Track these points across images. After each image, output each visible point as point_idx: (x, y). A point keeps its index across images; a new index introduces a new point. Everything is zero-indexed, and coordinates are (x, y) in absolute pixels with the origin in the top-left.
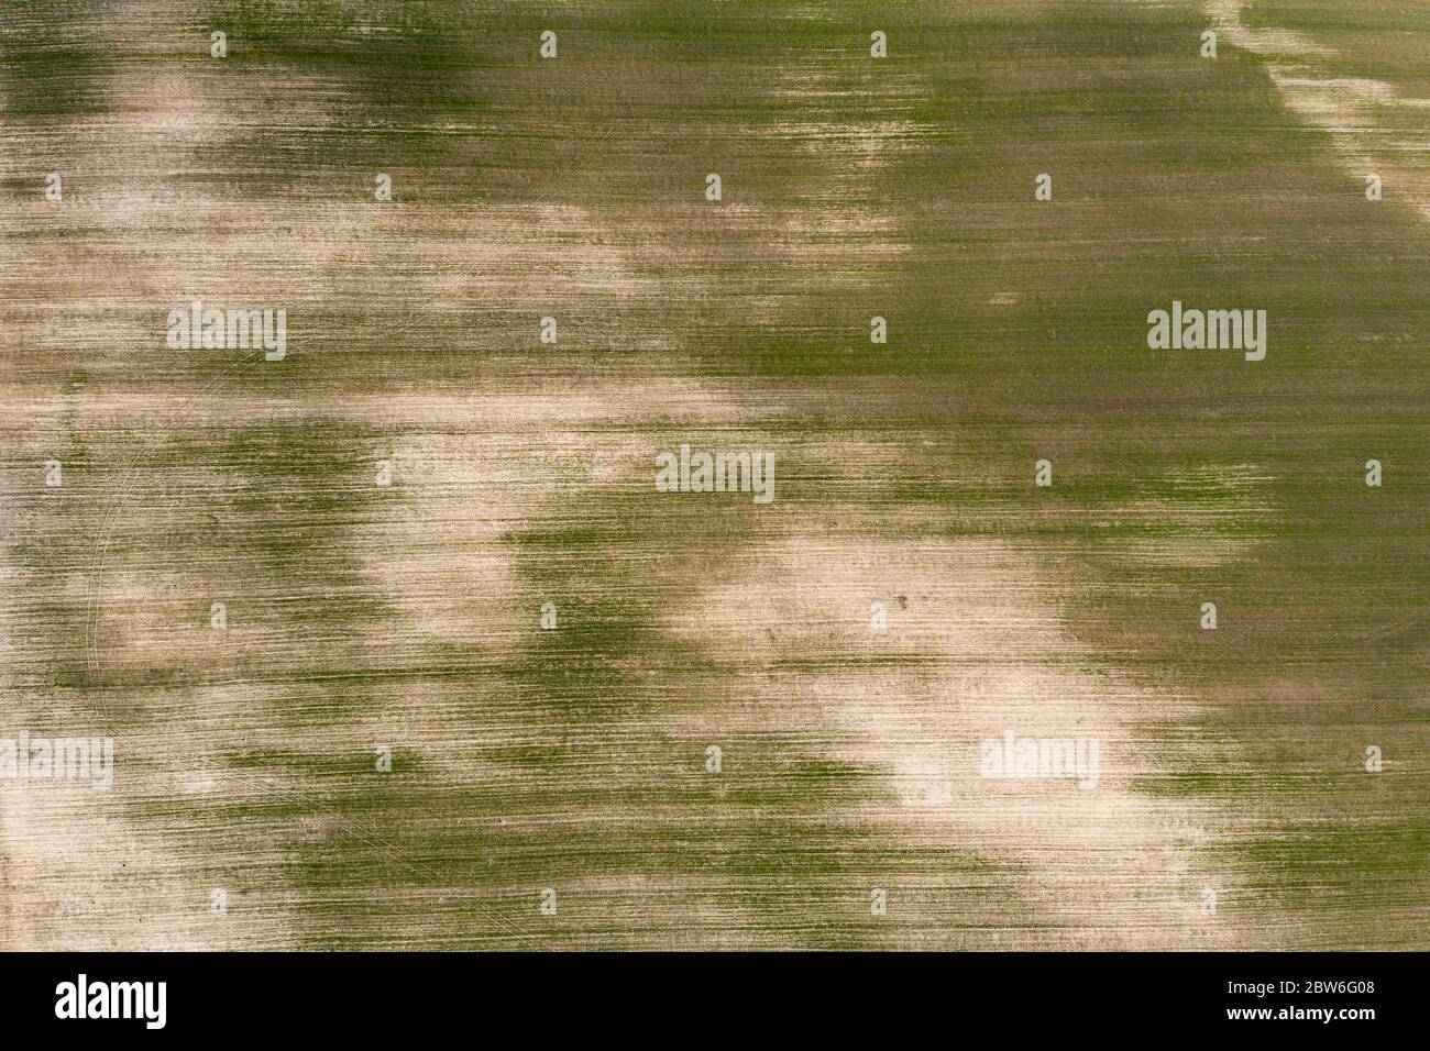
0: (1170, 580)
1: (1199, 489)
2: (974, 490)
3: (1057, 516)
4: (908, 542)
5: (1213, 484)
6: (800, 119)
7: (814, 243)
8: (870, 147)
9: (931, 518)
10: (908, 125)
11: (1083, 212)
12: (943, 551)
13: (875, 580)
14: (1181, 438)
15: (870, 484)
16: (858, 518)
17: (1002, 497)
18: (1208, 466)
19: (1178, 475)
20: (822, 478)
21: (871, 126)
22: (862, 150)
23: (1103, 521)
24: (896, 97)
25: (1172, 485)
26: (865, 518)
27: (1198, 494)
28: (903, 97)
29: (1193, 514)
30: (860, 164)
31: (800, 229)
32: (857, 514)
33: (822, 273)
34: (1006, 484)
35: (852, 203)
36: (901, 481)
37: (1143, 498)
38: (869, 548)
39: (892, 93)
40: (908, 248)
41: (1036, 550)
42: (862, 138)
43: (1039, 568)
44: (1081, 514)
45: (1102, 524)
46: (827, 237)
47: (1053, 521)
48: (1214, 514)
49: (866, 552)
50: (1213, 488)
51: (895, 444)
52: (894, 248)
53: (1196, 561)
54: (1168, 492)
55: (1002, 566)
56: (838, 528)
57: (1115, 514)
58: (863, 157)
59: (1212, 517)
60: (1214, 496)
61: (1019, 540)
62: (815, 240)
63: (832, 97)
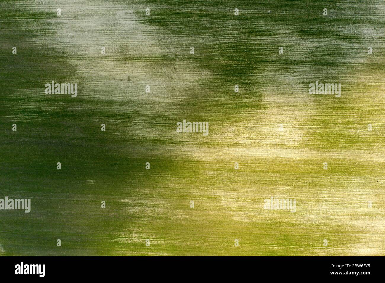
0: (41, 83)
1: (30, 114)
2: (103, 117)
3: (76, 107)
4: (126, 100)
5: (26, 115)
7: (155, 204)
8: (134, 235)
9: (118, 108)
10: (122, 241)
11: (64, 209)
12: (115, 96)
13: (138, 87)
14: (35, 131)
15: (138, 121)
16: (143, 109)
17: (94, 114)
18: (27, 121)
19: (37, 119)
20: (155, 123)
21: (134, 242)
22: (137, 234)
23: (61, 105)
24: (125, 251)
25: (39, 116)
26: (141, 109)
27: (31, 112)
28: (123, 250)
29: (32, 106)
30: (138, 230)
31: (159, 209)
32: (143, 110)
33: (152, 194)
34: (93, 118)
35: (141, 217)
36: (128, 121)
37: (48, 111)
38: (140, 98)
39: (126, 252)
40: (123, 201)
41: (84, 96)
42: (137, 238)
43: (83, 89)
44: (68, 107)
45: (61, 103)
46: (150, 206)
47: (77, 105)
48: (26, 105)
49: (141, 97)
50: (26, 114)
51: (129, 134)
52: (127, 201)
53: (32, 90)
54: (40, 113)
55: (95, 90)
56: (150, 106)
57: (57, 107)
58: (137, 232)
59: (26, 104)
60: (25, 111)
61: (89, 99)
62: (154, 205)
63: (147, 252)
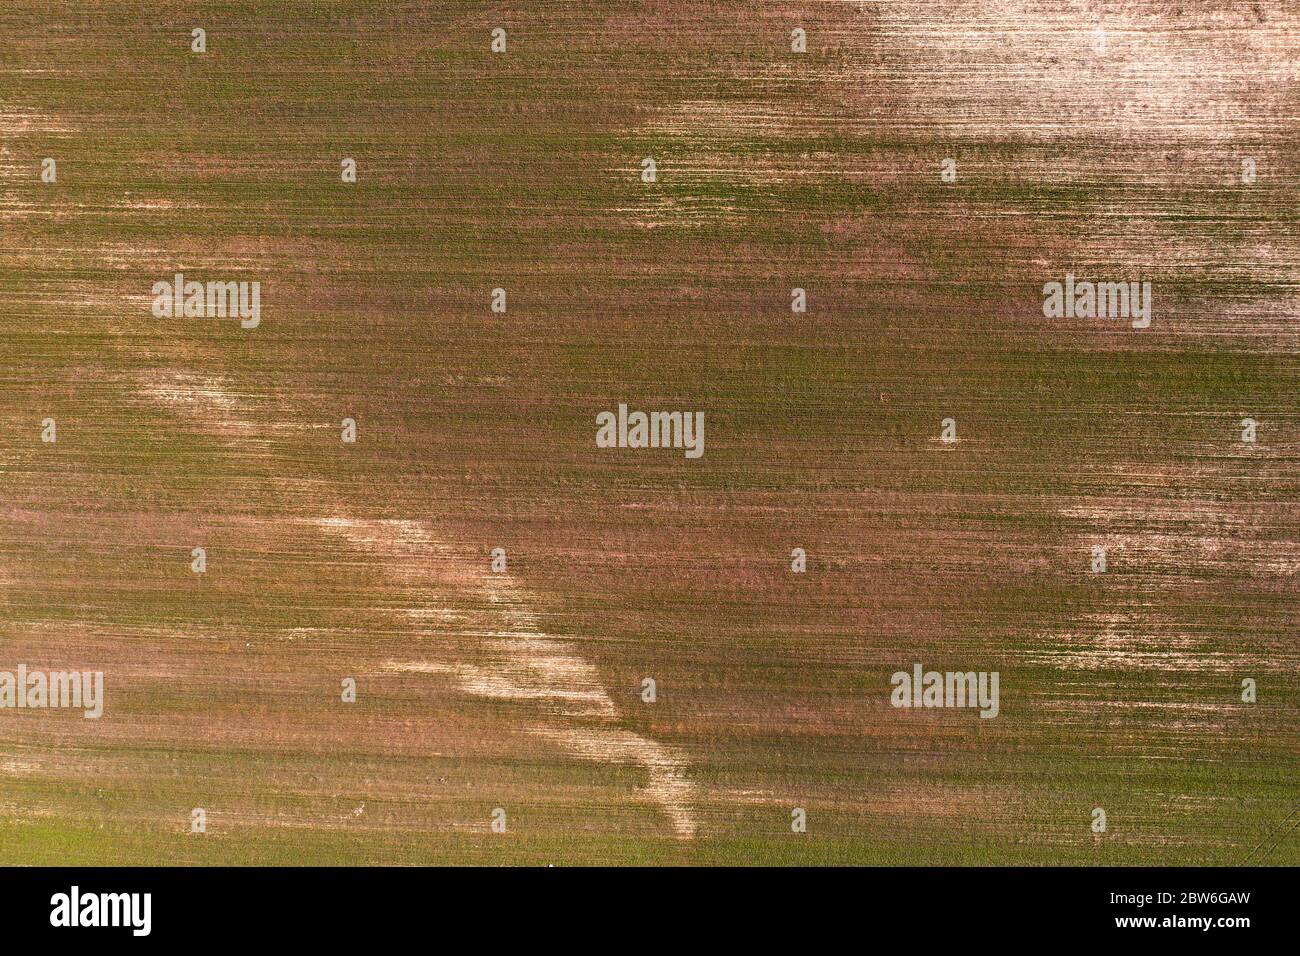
6: (1200, 675)
